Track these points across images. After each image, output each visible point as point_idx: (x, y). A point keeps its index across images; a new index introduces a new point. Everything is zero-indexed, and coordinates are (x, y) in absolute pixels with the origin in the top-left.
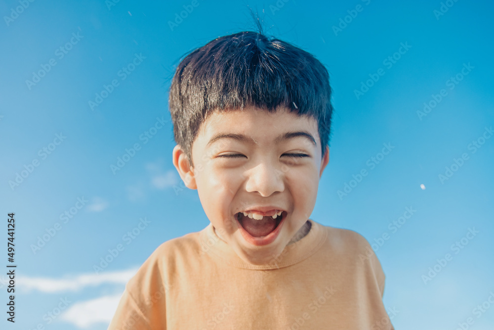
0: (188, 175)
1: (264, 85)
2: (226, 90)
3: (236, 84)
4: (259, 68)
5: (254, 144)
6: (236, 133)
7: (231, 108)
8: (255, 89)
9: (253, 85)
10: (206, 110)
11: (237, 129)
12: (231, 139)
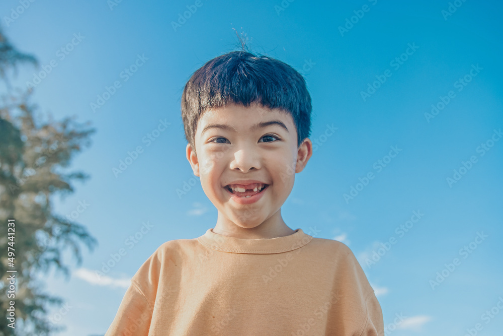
0: (196, 166)
1: (239, 87)
2: (212, 93)
3: (219, 87)
4: (236, 75)
5: (234, 131)
6: (221, 124)
7: (217, 106)
8: (232, 90)
9: (231, 87)
10: (201, 109)
11: (222, 121)
12: (218, 129)
